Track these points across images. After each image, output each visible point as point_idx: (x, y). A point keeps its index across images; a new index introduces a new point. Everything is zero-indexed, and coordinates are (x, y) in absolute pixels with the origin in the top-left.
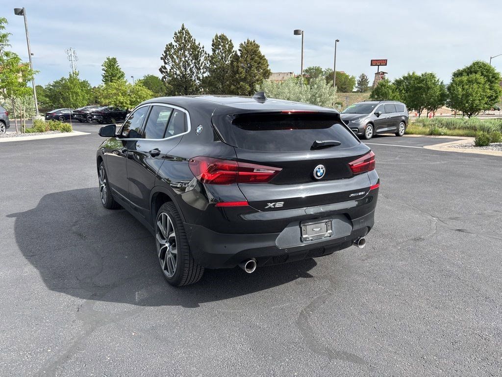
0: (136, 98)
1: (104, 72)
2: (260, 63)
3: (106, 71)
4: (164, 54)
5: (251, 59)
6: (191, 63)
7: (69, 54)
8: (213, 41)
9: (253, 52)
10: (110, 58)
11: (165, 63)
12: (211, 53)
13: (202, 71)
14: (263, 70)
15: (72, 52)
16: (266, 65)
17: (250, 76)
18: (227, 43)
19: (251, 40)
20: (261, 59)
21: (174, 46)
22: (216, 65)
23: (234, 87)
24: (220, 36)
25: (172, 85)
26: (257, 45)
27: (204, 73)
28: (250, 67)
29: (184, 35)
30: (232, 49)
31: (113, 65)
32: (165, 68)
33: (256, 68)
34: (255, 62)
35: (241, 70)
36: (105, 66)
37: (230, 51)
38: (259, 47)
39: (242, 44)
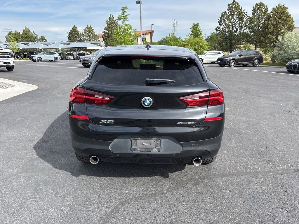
0: (198, 47)
1: (191, 32)
2: (286, 20)
3: (192, 31)
4: (220, 19)
5: (279, 18)
6: (236, 23)
7: (174, 23)
8: (254, 7)
9: (281, 13)
10: (195, 24)
11: (220, 25)
12: (251, 16)
13: (243, 28)
14: (289, 25)
15: (175, 22)
16: (291, 22)
17: (277, 30)
18: (263, 8)
19: (282, 4)
20: (287, 17)
21: (226, 13)
22: (253, 24)
23: (263, 38)
24: (259, 4)
25: (222, 38)
26: (286, 7)
27: (245, 29)
28: (277, 24)
29: (235, 5)
30: (267, 12)
31: (196, 28)
32: (219, 28)
33: (282, 24)
34: (282, 20)
35: (270, 26)
36: (192, 28)
37: (265, 13)
38: (287, 9)
39: (273, 8)
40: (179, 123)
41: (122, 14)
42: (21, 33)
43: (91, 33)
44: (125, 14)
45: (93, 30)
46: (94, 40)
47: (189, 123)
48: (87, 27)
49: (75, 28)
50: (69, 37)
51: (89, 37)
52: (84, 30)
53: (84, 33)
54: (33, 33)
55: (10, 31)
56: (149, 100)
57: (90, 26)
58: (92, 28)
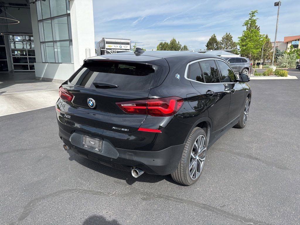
40: (114, 128)
41: (250, 19)
42: (169, 43)
43: (229, 41)
44: (254, 18)
45: (232, 37)
46: (231, 48)
47: (123, 129)
48: (226, 35)
49: (214, 36)
50: (207, 46)
51: (226, 44)
52: (222, 38)
53: (221, 41)
54: (178, 43)
55: (161, 42)
56: (92, 101)
57: (229, 34)
58: (231, 35)
